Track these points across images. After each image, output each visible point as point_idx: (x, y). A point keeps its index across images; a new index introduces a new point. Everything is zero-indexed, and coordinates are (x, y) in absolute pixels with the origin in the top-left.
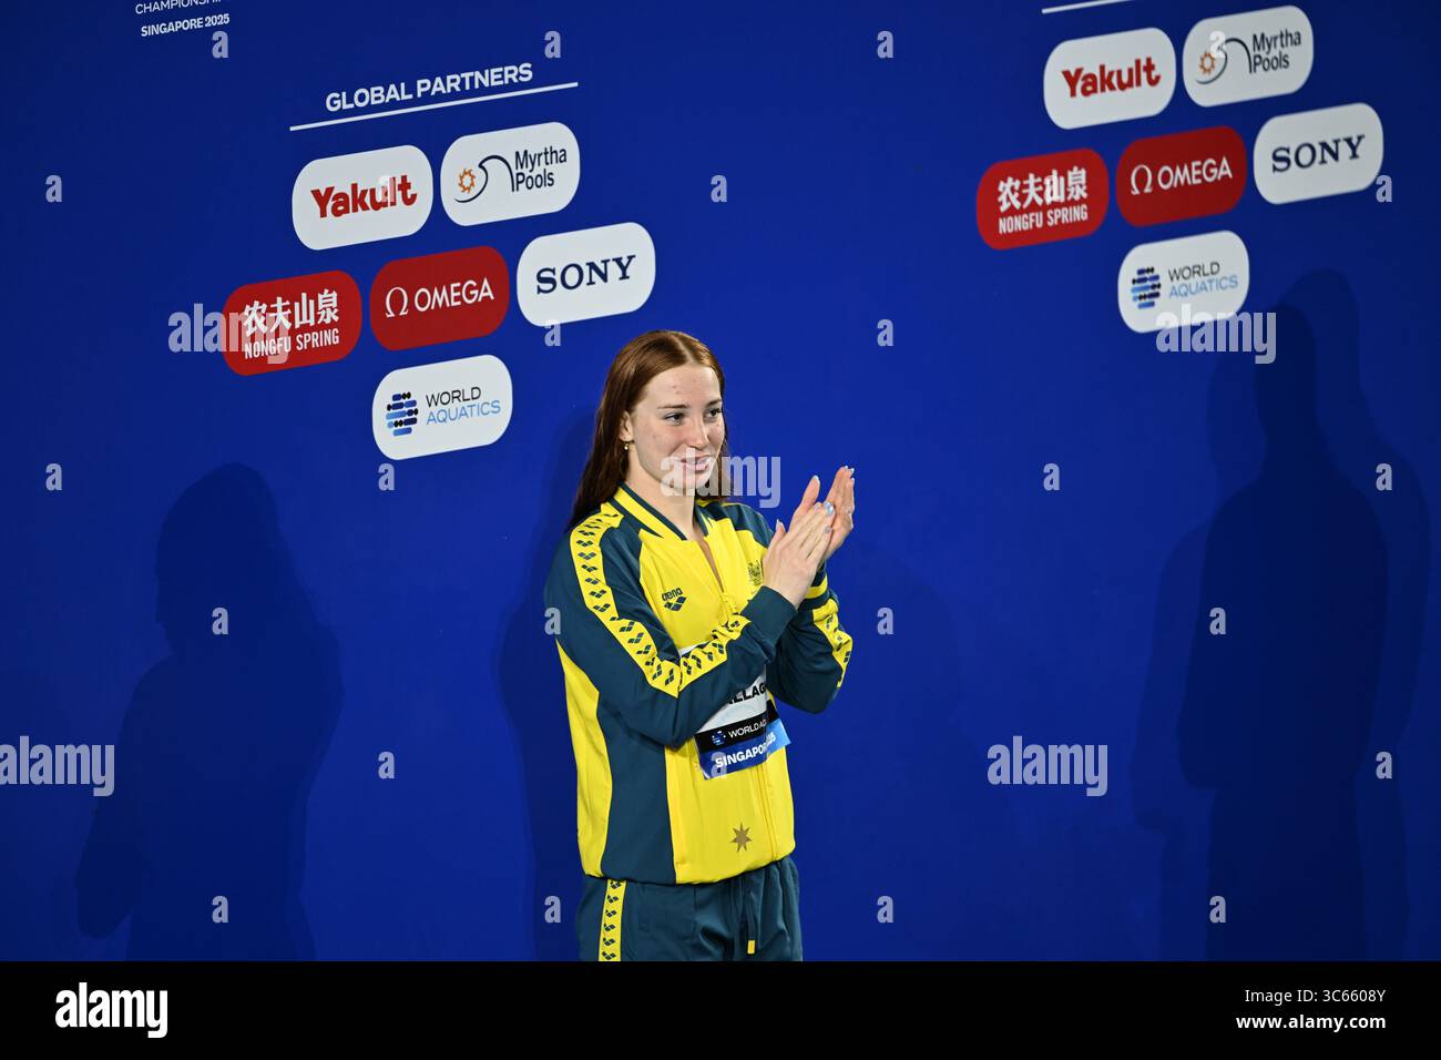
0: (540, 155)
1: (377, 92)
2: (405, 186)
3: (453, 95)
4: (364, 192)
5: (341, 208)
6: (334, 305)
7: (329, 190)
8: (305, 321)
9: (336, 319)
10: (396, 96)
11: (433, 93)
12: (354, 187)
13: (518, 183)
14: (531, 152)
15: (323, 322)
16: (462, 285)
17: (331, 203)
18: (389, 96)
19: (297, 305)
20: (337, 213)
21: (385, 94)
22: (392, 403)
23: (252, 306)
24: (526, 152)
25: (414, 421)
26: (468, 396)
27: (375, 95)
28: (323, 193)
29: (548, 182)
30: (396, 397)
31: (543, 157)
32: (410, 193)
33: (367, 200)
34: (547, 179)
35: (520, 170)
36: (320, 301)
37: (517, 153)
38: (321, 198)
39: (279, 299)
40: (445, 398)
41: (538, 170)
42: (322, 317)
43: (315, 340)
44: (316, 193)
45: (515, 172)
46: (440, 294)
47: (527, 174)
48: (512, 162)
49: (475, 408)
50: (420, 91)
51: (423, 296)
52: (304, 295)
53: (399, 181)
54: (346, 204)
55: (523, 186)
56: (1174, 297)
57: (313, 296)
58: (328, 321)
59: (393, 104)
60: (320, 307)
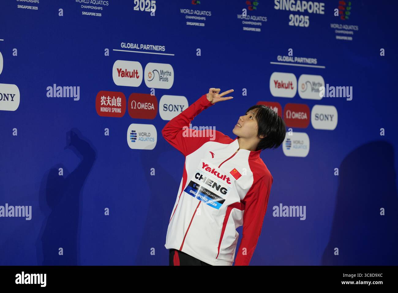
0: (166, 72)
1: (132, 45)
2: (137, 73)
3: (148, 51)
4: (128, 72)
5: (123, 75)
6: (120, 102)
7: (121, 69)
8: (114, 105)
9: (121, 106)
10: (136, 47)
11: (144, 49)
12: (126, 70)
13: (161, 79)
14: (164, 71)
15: (118, 106)
16: (148, 104)
17: (121, 73)
18: (135, 47)
19: (112, 99)
20: (122, 76)
21: (134, 46)
22: (131, 132)
23: (103, 97)
24: (163, 71)
25: (136, 139)
26: (148, 135)
27: (131, 46)
28: (119, 70)
29: (167, 80)
30: (132, 131)
31: (166, 73)
32: (138, 75)
33: (129, 74)
34: (166, 80)
35: (161, 75)
36: (117, 100)
37: (161, 71)
38: (119, 71)
39: (109, 97)
40: (143, 134)
41: (165, 77)
42: (118, 104)
43: (116, 110)
44: (118, 69)
45: (160, 76)
46: (143, 104)
47: (163, 77)
48: (160, 72)
49: (149, 139)
50: (141, 47)
51: (139, 104)
52: (114, 97)
53: (135, 71)
54: (124, 74)
55: (161, 80)
56: (140, 140)
57: (116, 98)
58: (119, 106)
59: (135, 49)
60: (117, 101)
